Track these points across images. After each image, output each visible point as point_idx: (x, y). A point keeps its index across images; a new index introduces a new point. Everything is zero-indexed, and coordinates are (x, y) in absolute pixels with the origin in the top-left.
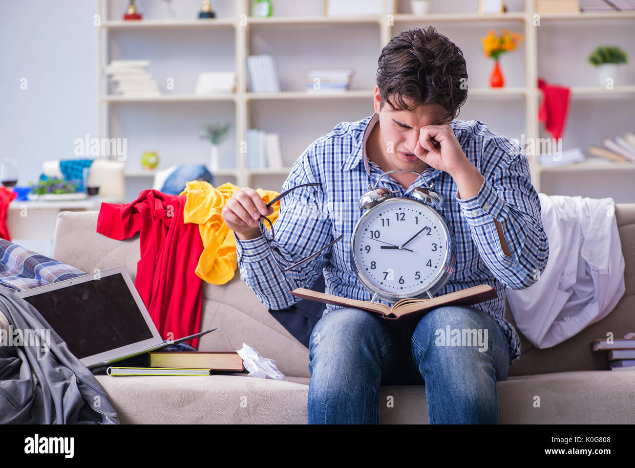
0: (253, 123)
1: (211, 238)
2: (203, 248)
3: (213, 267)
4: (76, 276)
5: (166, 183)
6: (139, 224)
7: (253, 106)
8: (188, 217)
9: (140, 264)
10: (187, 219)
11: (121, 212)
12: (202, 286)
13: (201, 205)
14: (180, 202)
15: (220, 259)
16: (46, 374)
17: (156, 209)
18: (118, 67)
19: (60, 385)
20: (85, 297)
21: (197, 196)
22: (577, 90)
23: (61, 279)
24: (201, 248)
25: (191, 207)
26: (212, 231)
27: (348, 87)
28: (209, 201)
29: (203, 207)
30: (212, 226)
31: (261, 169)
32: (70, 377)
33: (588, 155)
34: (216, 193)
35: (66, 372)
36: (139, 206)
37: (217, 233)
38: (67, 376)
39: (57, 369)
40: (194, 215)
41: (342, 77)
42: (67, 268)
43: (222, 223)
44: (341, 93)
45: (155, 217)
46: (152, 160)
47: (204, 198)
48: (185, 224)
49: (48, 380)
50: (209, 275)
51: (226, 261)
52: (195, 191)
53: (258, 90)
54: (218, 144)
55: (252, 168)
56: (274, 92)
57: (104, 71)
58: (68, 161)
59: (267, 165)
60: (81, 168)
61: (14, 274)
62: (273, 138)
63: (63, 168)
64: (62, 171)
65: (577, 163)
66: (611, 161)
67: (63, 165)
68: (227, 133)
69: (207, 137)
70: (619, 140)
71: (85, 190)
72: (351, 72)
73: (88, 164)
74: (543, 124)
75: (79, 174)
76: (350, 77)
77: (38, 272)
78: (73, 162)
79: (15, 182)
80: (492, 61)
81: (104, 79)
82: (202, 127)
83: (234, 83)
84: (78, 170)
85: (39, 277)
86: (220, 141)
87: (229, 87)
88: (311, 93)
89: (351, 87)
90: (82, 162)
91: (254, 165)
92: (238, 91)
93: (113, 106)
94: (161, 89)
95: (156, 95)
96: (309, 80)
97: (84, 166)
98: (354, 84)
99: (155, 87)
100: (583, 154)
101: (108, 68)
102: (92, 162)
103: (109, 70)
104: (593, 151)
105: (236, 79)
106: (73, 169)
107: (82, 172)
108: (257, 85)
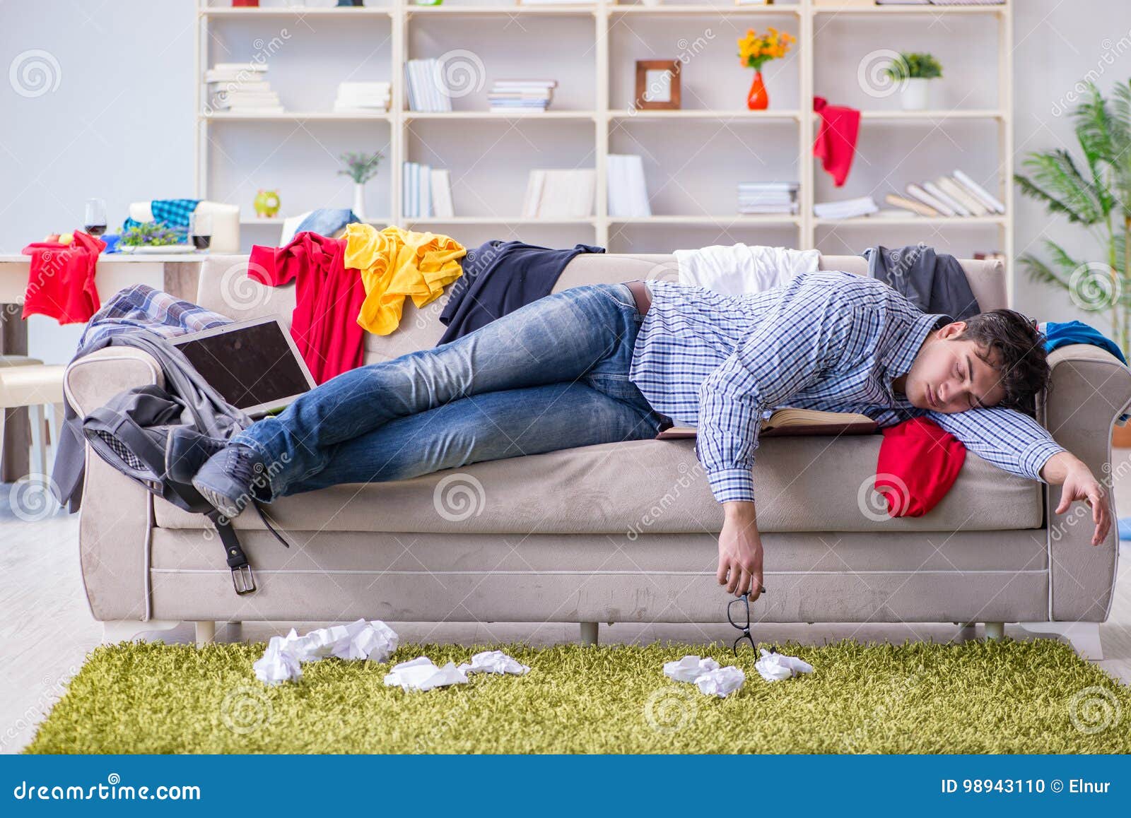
0: (413, 155)
1: (374, 285)
2: (365, 296)
3: (376, 317)
4: (224, 324)
6: (294, 269)
8: (348, 263)
9: (296, 313)
10: (348, 264)
11: (275, 255)
12: (363, 336)
13: (364, 248)
14: (340, 245)
15: (384, 307)
17: (314, 252)
18: (223, 70)
20: (238, 346)
21: (358, 239)
22: (868, 115)
23: (209, 327)
24: (364, 295)
25: (352, 252)
26: (376, 277)
27: (547, 105)
28: (372, 244)
29: (365, 252)
30: (376, 272)
31: (425, 219)
33: (883, 206)
34: (380, 237)
36: (295, 250)
37: (381, 279)
40: (356, 260)
41: (540, 91)
42: (215, 316)
43: (386, 268)
44: (540, 113)
45: (312, 262)
46: (272, 203)
47: (365, 242)
48: (347, 270)
50: (371, 324)
51: (390, 310)
52: (356, 234)
53: (419, 107)
54: (364, 182)
55: (410, 216)
56: (442, 112)
57: (205, 78)
58: (164, 202)
59: (432, 213)
60: (181, 211)
61: (158, 321)
62: (441, 176)
63: (156, 212)
64: (155, 216)
65: (867, 215)
66: (917, 214)
67: (157, 208)
68: (377, 168)
69: (349, 173)
70: (929, 187)
71: (190, 240)
72: (552, 84)
73: (191, 206)
74: (820, 161)
75: (179, 220)
76: (551, 90)
77: (183, 319)
78: (171, 204)
79: (104, 227)
80: (751, 72)
81: (204, 87)
82: (342, 158)
83: (387, 97)
84: (177, 214)
85: (185, 325)
86: (368, 178)
87: (380, 103)
88: (497, 112)
89: (552, 105)
90: (184, 204)
91: (414, 213)
92: (393, 110)
93: (216, 128)
94: (284, 103)
95: (277, 112)
96: (492, 96)
97: (186, 208)
98: (556, 101)
99: (276, 100)
100: (876, 203)
101: (210, 72)
102: (196, 203)
103: (212, 75)
104: (892, 200)
105: (390, 92)
106: (169, 212)
107: (184, 217)
108: (419, 102)
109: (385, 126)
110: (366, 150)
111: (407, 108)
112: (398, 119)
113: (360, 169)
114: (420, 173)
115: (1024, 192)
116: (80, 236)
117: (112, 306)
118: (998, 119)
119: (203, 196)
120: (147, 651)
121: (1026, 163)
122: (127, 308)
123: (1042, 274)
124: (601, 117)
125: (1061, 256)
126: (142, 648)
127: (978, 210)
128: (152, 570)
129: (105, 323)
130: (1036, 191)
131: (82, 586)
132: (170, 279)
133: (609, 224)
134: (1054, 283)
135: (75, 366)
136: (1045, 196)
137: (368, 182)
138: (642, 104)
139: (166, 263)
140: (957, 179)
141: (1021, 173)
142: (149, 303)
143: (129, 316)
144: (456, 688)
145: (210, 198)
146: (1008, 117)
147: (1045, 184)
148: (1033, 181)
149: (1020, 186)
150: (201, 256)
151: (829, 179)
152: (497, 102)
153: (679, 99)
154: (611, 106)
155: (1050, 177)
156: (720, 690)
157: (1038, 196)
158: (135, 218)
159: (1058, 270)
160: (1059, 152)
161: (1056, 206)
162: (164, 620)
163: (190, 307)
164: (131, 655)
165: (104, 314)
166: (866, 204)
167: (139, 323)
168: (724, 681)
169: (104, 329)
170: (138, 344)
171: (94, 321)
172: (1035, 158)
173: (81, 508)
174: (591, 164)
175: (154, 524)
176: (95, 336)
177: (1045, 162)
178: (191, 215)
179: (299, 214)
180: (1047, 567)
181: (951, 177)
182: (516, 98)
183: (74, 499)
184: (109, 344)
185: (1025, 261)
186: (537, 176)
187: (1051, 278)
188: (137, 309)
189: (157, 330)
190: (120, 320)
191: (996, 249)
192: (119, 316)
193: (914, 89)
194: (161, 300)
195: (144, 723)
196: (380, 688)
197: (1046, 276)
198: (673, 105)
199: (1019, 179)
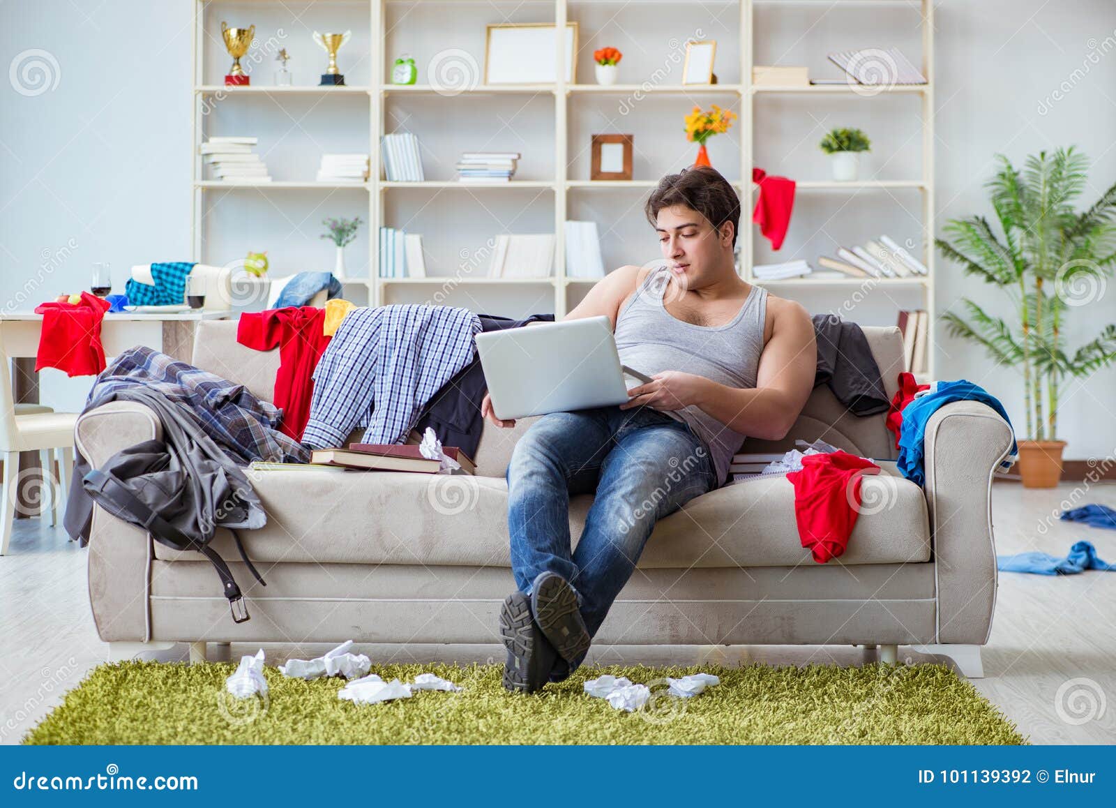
0: (389, 221)
5: (283, 293)
6: (279, 335)
7: (389, 196)
9: (279, 372)
16: (196, 466)
18: (215, 143)
19: (209, 476)
22: (802, 185)
27: (511, 176)
31: (399, 278)
32: (217, 469)
33: (815, 268)
35: (213, 464)
38: (215, 468)
39: (206, 462)
41: (505, 163)
44: (504, 182)
46: (259, 264)
49: (198, 472)
53: (395, 178)
54: (344, 245)
55: (386, 276)
56: (416, 181)
57: (200, 149)
58: (163, 265)
59: (406, 274)
60: (178, 273)
61: (157, 379)
62: (414, 241)
63: (155, 274)
64: (154, 277)
65: (802, 276)
66: (848, 276)
67: (156, 270)
68: (356, 232)
69: (331, 237)
70: (858, 250)
71: (186, 300)
72: (516, 157)
73: (187, 268)
74: (759, 227)
75: (176, 281)
76: (514, 161)
77: (179, 378)
78: (169, 266)
79: (109, 289)
80: (696, 146)
81: (199, 158)
82: (324, 223)
83: (366, 168)
84: (174, 276)
85: (181, 382)
86: (348, 242)
87: (360, 174)
88: (464, 182)
89: (516, 175)
90: (181, 266)
91: (390, 274)
92: (371, 179)
93: (209, 194)
94: (272, 174)
95: (266, 182)
96: (462, 167)
97: (182, 271)
98: (518, 172)
99: (265, 171)
100: (810, 266)
101: (204, 145)
102: (192, 266)
103: (206, 148)
104: (824, 262)
105: (368, 163)
106: (167, 274)
107: (180, 278)
108: (395, 172)
109: (363, 194)
110: (346, 215)
111: (384, 178)
112: (375, 188)
113: (341, 233)
114: (395, 237)
115: (945, 254)
116: (87, 296)
117: (118, 365)
118: (922, 188)
119: (198, 260)
120: (141, 669)
121: (946, 229)
122: (131, 367)
123: (962, 330)
124: (561, 186)
125: (977, 314)
126: (138, 666)
127: (903, 272)
128: (151, 597)
129: (110, 380)
130: (957, 254)
131: (90, 611)
132: (168, 336)
133: (567, 283)
134: (973, 337)
135: (84, 419)
136: (964, 259)
137: (348, 245)
138: (597, 174)
139: (164, 322)
140: (883, 243)
141: (942, 238)
142: (149, 363)
143: (132, 374)
144: (399, 701)
145: (205, 261)
146: (930, 187)
147: (963, 247)
148: (952, 245)
149: (941, 250)
150: (196, 315)
151: (767, 243)
152: (465, 173)
153: (631, 169)
154: (570, 176)
155: (969, 242)
156: (627, 705)
157: (958, 258)
158: (137, 279)
159: (975, 325)
160: (977, 218)
161: (974, 268)
162: (162, 641)
163: (186, 367)
164: (127, 671)
165: (110, 372)
166: (801, 266)
167: (142, 380)
168: (631, 698)
169: (110, 385)
170: (139, 398)
171: (102, 377)
172: (954, 225)
173: (89, 543)
174: (551, 229)
175: (153, 557)
176: (102, 391)
177: (963, 228)
178: (187, 277)
179: (286, 276)
180: (934, 596)
181: (878, 242)
182: (483, 169)
183: (84, 534)
184: (114, 398)
185: (947, 318)
186: (502, 240)
187: (970, 333)
188: (139, 368)
189: (156, 387)
190: (124, 377)
191: (920, 308)
192: (123, 374)
193: (845, 162)
194: (160, 360)
195: (120, 729)
196: (335, 701)
197: (964, 332)
198: (625, 176)
199: (940, 243)
